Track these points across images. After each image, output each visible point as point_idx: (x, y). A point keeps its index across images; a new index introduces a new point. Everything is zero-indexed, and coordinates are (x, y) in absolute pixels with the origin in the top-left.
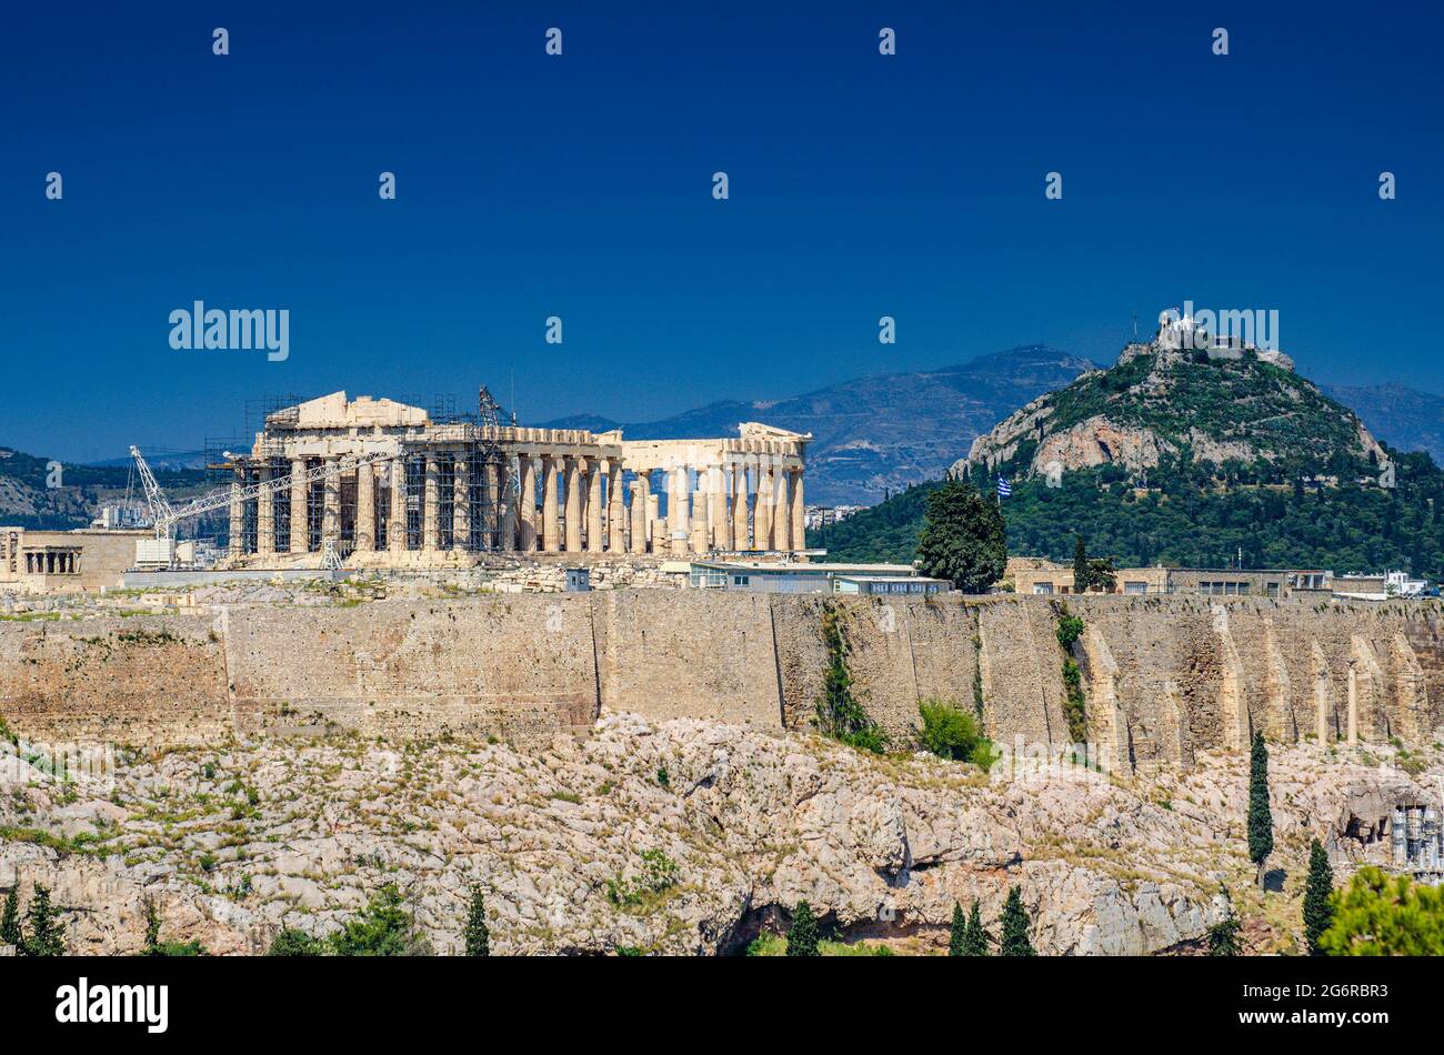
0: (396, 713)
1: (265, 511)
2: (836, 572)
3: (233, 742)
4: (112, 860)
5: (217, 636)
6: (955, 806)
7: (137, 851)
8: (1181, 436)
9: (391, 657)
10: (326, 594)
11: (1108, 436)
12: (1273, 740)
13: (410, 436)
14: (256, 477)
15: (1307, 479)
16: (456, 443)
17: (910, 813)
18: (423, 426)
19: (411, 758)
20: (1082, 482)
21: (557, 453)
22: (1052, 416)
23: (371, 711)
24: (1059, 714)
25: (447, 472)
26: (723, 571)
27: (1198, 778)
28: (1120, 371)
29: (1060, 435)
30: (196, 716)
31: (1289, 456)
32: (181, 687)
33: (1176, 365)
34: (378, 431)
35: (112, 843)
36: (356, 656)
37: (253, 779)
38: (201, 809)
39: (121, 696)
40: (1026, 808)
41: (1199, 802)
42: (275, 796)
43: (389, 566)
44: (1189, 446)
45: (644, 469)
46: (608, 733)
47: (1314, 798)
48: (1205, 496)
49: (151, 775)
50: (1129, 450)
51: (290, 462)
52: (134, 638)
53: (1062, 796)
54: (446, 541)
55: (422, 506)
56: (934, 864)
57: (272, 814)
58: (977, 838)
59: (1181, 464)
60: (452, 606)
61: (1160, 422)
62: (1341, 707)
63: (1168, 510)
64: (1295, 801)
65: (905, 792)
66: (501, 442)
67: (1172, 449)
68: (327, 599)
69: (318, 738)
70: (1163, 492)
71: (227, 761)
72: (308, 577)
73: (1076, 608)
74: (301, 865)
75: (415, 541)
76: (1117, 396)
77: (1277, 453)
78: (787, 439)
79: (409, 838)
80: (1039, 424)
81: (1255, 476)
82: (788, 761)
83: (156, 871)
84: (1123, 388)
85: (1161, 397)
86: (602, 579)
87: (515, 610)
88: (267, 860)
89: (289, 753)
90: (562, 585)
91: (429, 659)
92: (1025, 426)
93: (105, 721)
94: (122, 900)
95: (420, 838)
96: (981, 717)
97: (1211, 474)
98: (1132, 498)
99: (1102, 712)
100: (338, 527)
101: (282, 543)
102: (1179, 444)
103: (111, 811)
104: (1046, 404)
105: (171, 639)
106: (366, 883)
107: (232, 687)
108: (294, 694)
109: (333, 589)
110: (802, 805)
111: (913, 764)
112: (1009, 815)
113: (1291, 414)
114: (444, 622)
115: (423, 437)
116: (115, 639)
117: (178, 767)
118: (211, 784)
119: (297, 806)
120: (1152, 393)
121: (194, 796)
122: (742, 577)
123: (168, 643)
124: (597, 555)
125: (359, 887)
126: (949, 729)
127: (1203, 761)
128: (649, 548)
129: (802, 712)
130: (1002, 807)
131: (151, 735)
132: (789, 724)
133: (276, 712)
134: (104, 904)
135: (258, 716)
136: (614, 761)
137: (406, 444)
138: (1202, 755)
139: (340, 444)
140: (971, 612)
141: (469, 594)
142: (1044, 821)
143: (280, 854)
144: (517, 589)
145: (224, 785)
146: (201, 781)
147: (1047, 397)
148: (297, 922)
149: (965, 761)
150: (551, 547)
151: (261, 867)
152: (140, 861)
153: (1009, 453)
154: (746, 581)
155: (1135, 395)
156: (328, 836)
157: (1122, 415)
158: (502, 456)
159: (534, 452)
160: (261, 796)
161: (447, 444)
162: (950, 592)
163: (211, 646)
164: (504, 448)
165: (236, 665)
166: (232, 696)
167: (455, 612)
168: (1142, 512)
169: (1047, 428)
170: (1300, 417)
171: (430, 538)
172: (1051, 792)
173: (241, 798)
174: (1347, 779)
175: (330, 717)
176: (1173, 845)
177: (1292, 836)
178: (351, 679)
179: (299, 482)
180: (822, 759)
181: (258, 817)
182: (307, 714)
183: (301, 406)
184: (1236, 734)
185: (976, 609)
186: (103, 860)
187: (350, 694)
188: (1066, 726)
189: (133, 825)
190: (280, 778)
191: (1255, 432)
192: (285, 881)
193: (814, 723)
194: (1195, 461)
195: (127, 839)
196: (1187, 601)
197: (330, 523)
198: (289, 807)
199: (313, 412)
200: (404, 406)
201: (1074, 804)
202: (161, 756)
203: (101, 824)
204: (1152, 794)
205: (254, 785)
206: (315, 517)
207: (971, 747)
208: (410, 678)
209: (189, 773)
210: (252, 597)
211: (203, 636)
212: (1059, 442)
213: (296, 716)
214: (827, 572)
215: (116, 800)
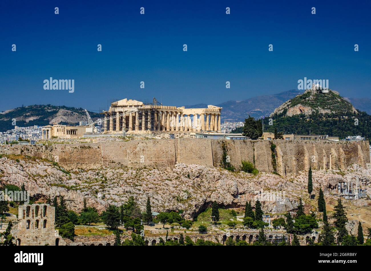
0: (135, 163)
1: (111, 122)
2: (225, 135)
3: (102, 168)
4: (78, 191)
5: (100, 147)
6: (248, 182)
7: (83, 189)
8: (316, 108)
9: (134, 151)
10: (122, 139)
11: (302, 108)
12: (315, 169)
13: (139, 107)
14: (110, 116)
15: (342, 117)
16: (148, 109)
17: (239, 183)
18: (142, 105)
19: (138, 172)
20: (296, 117)
21: (169, 111)
22: (290, 104)
23: (130, 162)
24: (271, 164)
25: (147, 115)
26: (202, 135)
27: (299, 177)
28: (304, 95)
29: (292, 108)
30: (95, 163)
31: (338, 112)
32: (92, 157)
33: (316, 94)
34: (133, 106)
35: (78, 188)
36: (127, 151)
37: (106, 175)
38: (96, 181)
39: (81, 159)
40: (263, 182)
41: (299, 181)
42: (110, 179)
43: (135, 133)
44: (318, 110)
45: (189, 114)
46: (178, 167)
47: (322, 180)
48: (321, 120)
49: (86, 174)
50: (306, 111)
51: (116, 113)
52: (83, 147)
53: (271, 180)
54: (146, 128)
55: (142, 121)
56: (244, 194)
57: (109, 182)
58: (252, 188)
59: (316, 114)
60: (146, 141)
61: (312, 106)
62: (328, 163)
63: (313, 123)
64: (318, 181)
65: (238, 179)
66: (158, 109)
67: (315, 111)
68: (122, 140)
69: (119, 167)
70: (313, 120)
71: (101, 172)
72: (119, 135)
73: (275, 143)
74: (115, 192)
75: (140, 128)
76: (304, 100)
77: (335, 112)
78: (217, 108)
79: (137, 188)
80: (288, 106)
81: (331, 116)
82: (214, 173)
83: (86, 193)
84: (305, 98)
85: (312, 100)
86: (177, 136)
87: (159, 142)
88: (108, 191)
89: (113, 170)
90: (169, 137)
91: (142, 152)
92: (285, 106)
93: (77, 164)
94: (80, 199)
95: (139, 187)
96: (254, 164)
97: (322, 116)
98: (306, 121)
99: (279, 163)
100: (125, 126)
101: (114, 129)
102: (315, 110)
103: (78, 181)
104: (290, 102)
106: (128, 196)
107: (102, 157)
108: (115, 159)
109: (123, 138)
110: (217, 181)
111: (240, 174)
112: (259, 184)
113: (338, 104)
114: (145, 145)
115: (142, 108)
116: (79, 147)
117: (91, 173)
118: (98, 176)
119: (114, 181)
120: (311, 99)
121: (94, 179)
122: (206, 136)
123: (90, 148)
124: (177, 131)
125: (126, 197)
126: (247, 167)
127: (300, 173)
128: (188, 130)
129: (217, 163)
130: (258, 182)
131: (86, 166)
132: (215, 165)
133: (111, 162)
134: (77, 199)
135: (107, 163)
136: (179, 173)
137: (138, 109)
138: (300, 172)
139: (126, 109)
140: (253, 143)
141: (150, 139)
142: (266, 185)
143: (111, 190)
144: (160, 138)
145: (100, 176)
146: (96, 176)
147: (290, 100)
148: (113, 204)
149: (251, 173)
150: (168, 130)
151: (107, 193)
152: (83, 191)
153: (282, 112)
154: (207, 137)
155: (307, 100)
156: (120, 187)
157: (304, 104)
158: (158, 112)
159: (164, 111)
160: (107, 179)
161: (147, 109)
162: (249, 139)
163: (98, 149)
164: (158, 110)
165: (103, 153)
166: (102, 159)
167: (147, 143)
168: (308, 124)
169: (289, 106)
170: (340, 104)
171: (143, 128)
172: (268, 179)
173: (104, 179)
174: (329, 177)
175: (122, 163)
176: (293, 190)
177: (317, 188)
178: (126, 156)
179: (118, 117)
180: (221, 173)
181: (107, 183)
182: (117, 163)
183: (118, 101)
184: (307, 168)
185: (254, 143)
186: (76, 191)
187: (126, 159)
188: (272, 166)
189: (82, 184)
190: (111, 175)
191: (331, 107)
192: (112, 196)
193: (220, 165)
194: (319, 113)
195: (81, 187)
196: (297, 141)
197: (124, 125)
198: (113, 181)
199: (121, 103)
200: (138, 102)
201: (273, 182)
202: (88, 171)
203: (76, 184)
204: (289, 180)
205: (106, 177)
206: (121, 123)
207: (252, 170)
208: (138, 156)
209: (94, 174)
210: (108, 139)
211: (97, 147)
212: (292, 109)
213: (115, 163)
214: (224, 135)
215: (79, 179)
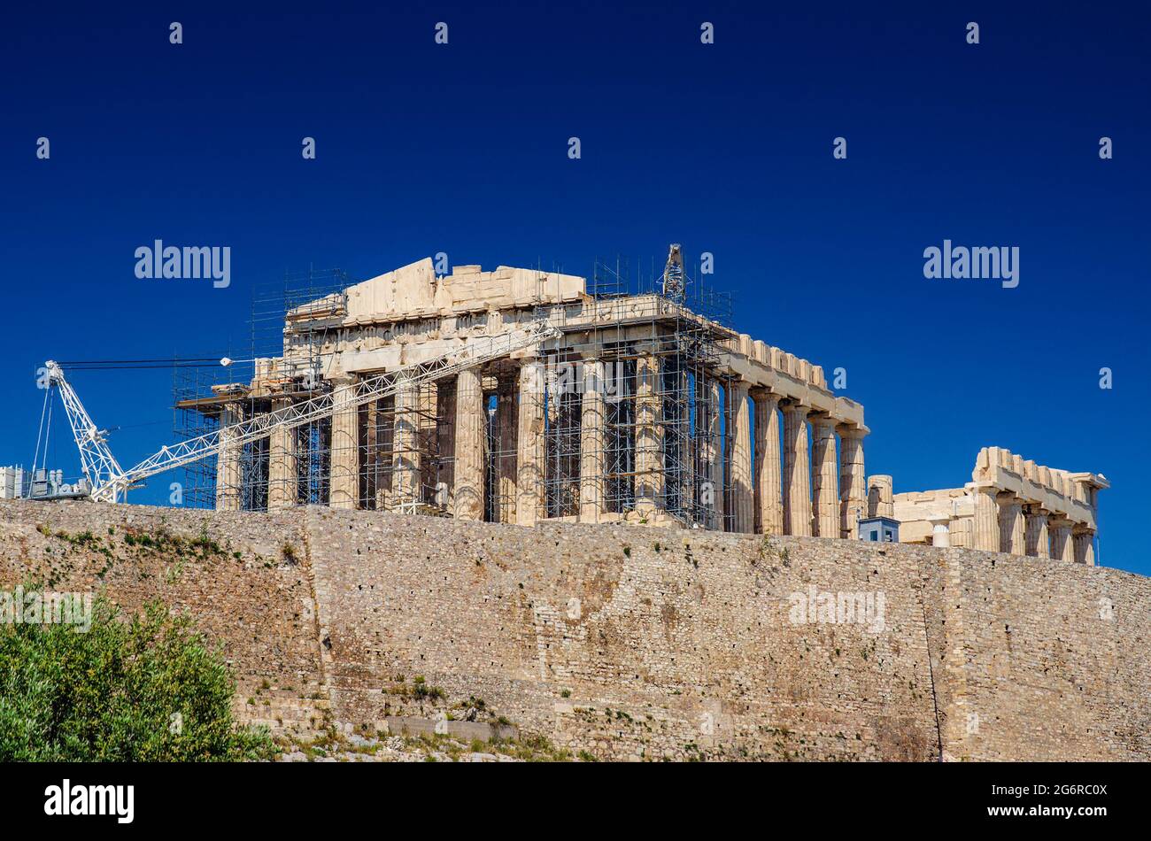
0: (609, 714)
5: (296, 554)
9: (594, 618)
13: (556, 321)
16: (640, 325)
18: (576, 304)
23: (566, 707)
34: (494, 317)
36: (536, 611)
51: (330, 384)
60: (691, 542)
87: (796, 560)
91: (658, 629)
105: (216, 550)
107: (326, 642)
108: (433, 665)
114: (681, 569)
115: (577, 320)
133: (404, 693)
135: (375, 695)
137: (546, 336)
139: (424, 348)
163: (286, 570)
165: (332, 603)
167: (697, 554)
171: (592, 498)
175: (497, 710)
178: (529, 652)
182: (458, 700)
187: (527, 675)
197: (403, 482)
199: (375, 298)
200: (542, 274)
208: (627, 660)
211: (270, 553)
213: (440, 702)
